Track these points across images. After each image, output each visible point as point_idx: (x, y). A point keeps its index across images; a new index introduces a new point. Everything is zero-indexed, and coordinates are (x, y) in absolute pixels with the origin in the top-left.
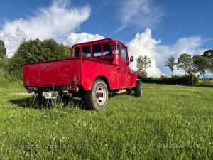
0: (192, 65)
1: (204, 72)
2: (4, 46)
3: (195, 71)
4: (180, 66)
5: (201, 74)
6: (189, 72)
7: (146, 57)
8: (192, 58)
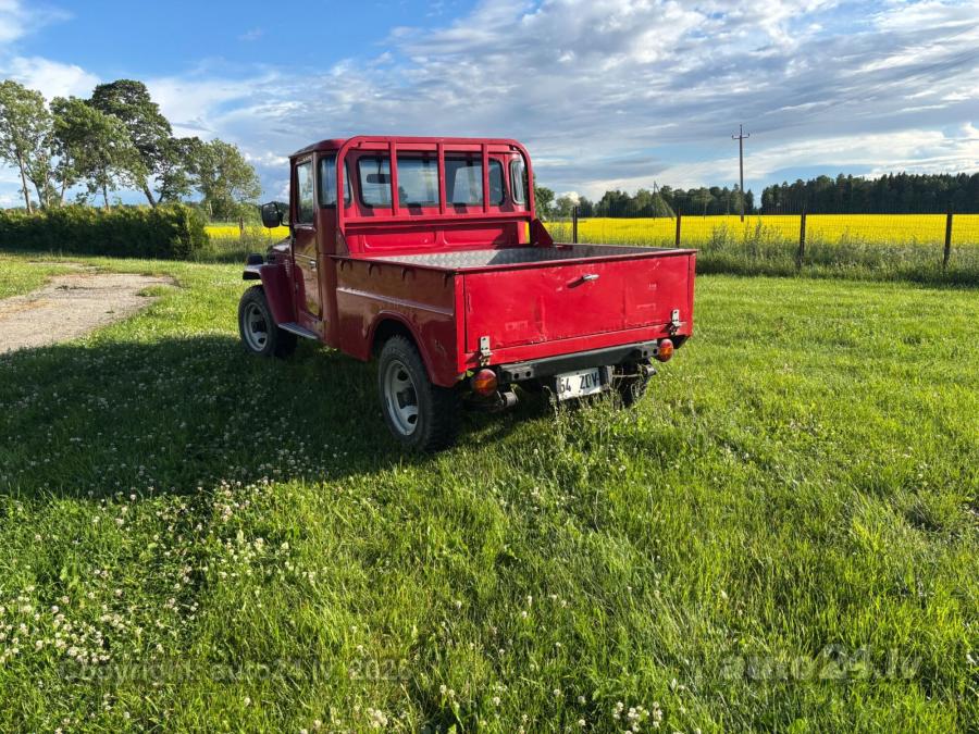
0: (47, 144)
1: (103, 181)
6: (39, 181)
8: (50, 112)
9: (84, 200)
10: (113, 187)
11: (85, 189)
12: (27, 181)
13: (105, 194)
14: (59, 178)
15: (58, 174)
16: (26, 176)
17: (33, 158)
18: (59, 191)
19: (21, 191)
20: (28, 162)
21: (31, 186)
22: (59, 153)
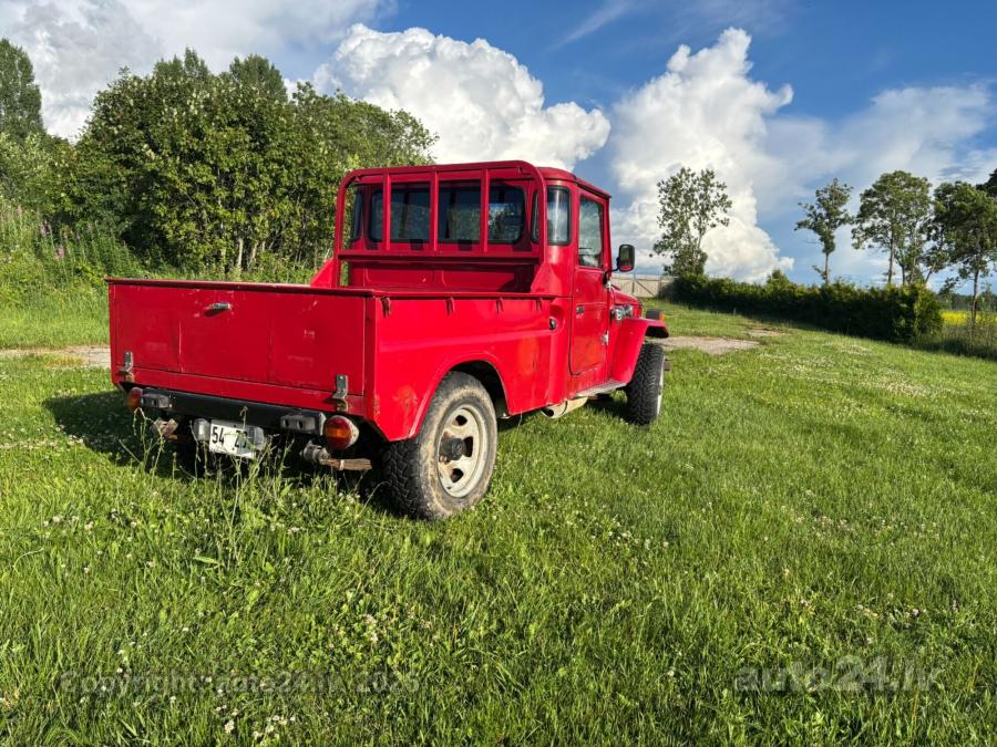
0: (925, 229)
1: (978, 266)
2: (28, 77)
3: (936, 263)
4: (870, 232)
5: (963, 274)
6: (907, 265)
7: (707, 177)
8: (933, 199)
9: (952, 285)
10: (986, 273)
11: (955, 274)
12: (894, 263)
13: (976, 280)
14: (929, 262)
15: (928, 258)
16: (895, 260)
17: (907, 244)
18: (925, 275)
19: (885, 274)
20: (901, 247)
21: (897, 268)
22: (935, 238)
